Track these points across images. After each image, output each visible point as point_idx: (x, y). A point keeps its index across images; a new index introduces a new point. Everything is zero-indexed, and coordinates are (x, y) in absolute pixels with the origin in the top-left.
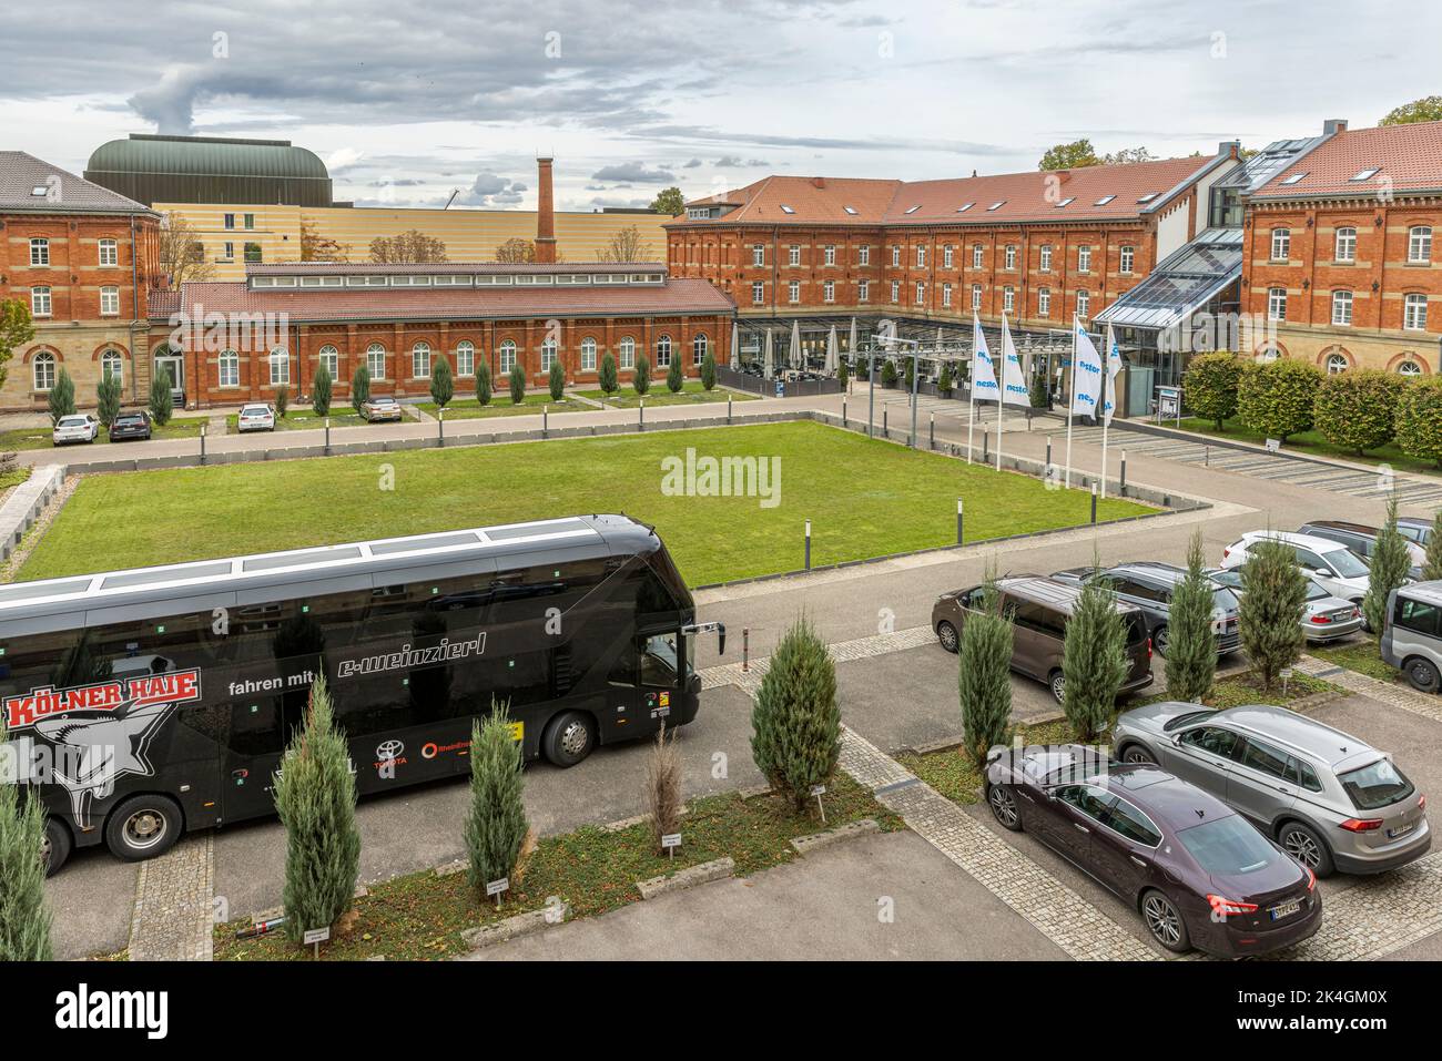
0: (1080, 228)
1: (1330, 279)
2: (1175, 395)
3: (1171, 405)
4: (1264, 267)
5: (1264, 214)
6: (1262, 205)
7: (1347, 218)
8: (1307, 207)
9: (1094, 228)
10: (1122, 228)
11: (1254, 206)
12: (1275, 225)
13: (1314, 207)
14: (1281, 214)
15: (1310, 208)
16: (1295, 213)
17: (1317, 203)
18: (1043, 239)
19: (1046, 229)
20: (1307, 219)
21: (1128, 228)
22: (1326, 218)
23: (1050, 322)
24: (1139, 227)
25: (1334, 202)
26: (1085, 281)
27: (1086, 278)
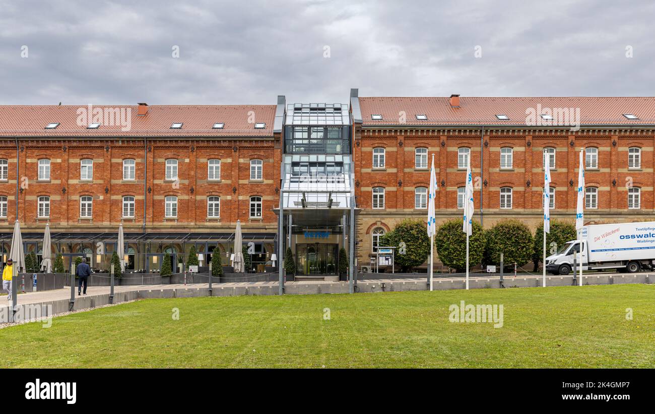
0: (211, 144)
1: (414, 179)
2: (391, 252)
3: (387, 259)
4: (369, 173)
5: (369, 137)
6: (369, 131)
7: (423, 141)
8: (398, 134)
9: (226, 144)
10: (254, 144)
11: (363, 131)
12: (376, 145)
13: (403, 134)
14: (380, 138)
15: (401, 135)
16: (390, 137)
17: (406, 131)
18: (169, 154)
19: (174, 144)
20: (399, 141)
21: (259, 145)
22: (409, 141)
23: (180, 224)
24: (270, 144)
25: (417, 131)
26: (216, 187)
27: (217, 185)
